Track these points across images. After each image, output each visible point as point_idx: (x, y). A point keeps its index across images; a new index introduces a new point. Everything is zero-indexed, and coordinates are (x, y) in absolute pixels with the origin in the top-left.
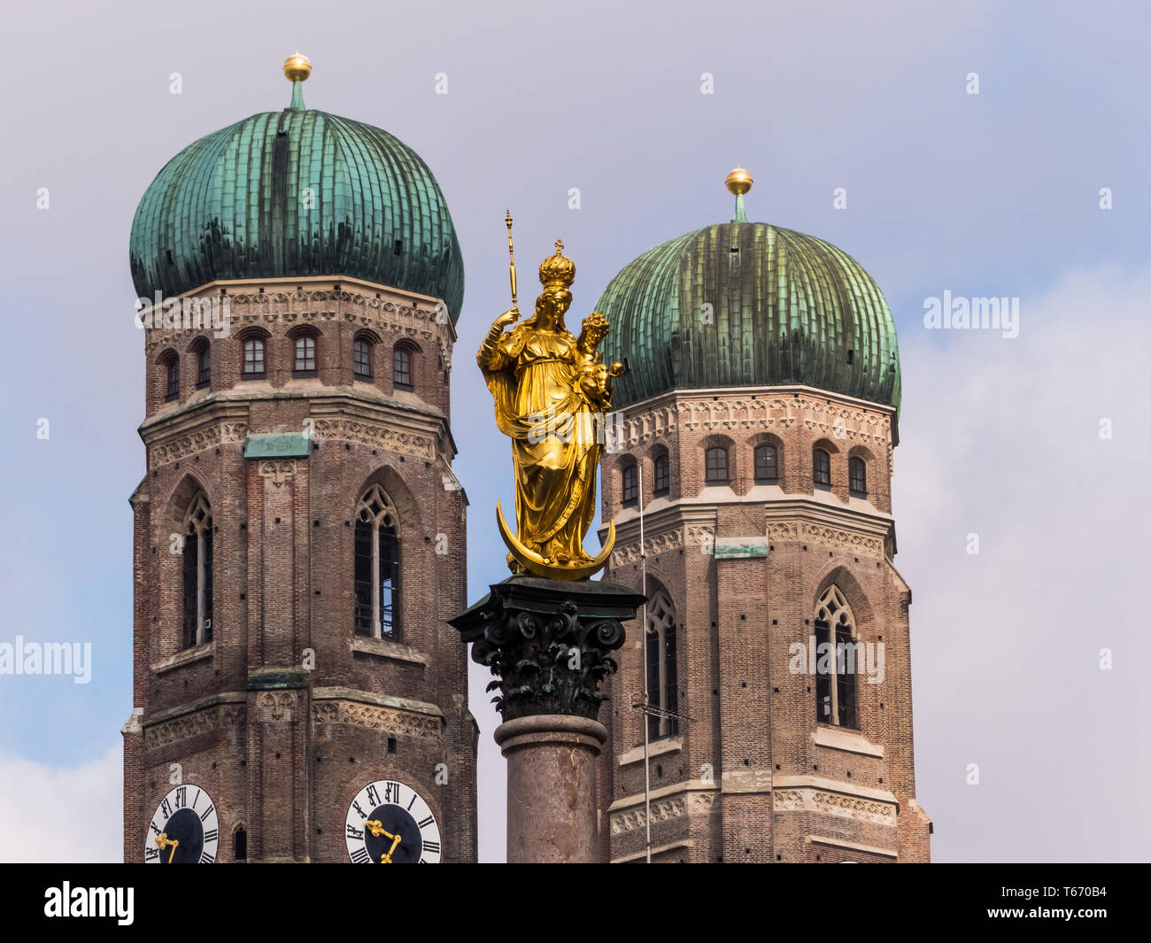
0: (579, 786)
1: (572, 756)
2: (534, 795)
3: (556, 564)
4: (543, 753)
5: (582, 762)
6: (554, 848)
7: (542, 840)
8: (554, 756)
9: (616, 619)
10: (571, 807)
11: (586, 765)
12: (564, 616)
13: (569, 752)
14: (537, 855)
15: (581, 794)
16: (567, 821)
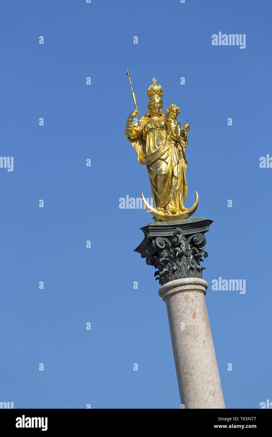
0: (196, 308)
1: (191, 295)
2: (177, 315)
3: (171, 215)
4: (178, 296)
5: (196, 297)
6: (189, 336)
7: (183, 334)
8: (183, 297)
9: (201, 232)
10: (193, 317)
11: (198, 298)
12: (177, 236)
13: (189, 293)
14: (182, 341)
15: (197, 311)
16: (192, 324)
